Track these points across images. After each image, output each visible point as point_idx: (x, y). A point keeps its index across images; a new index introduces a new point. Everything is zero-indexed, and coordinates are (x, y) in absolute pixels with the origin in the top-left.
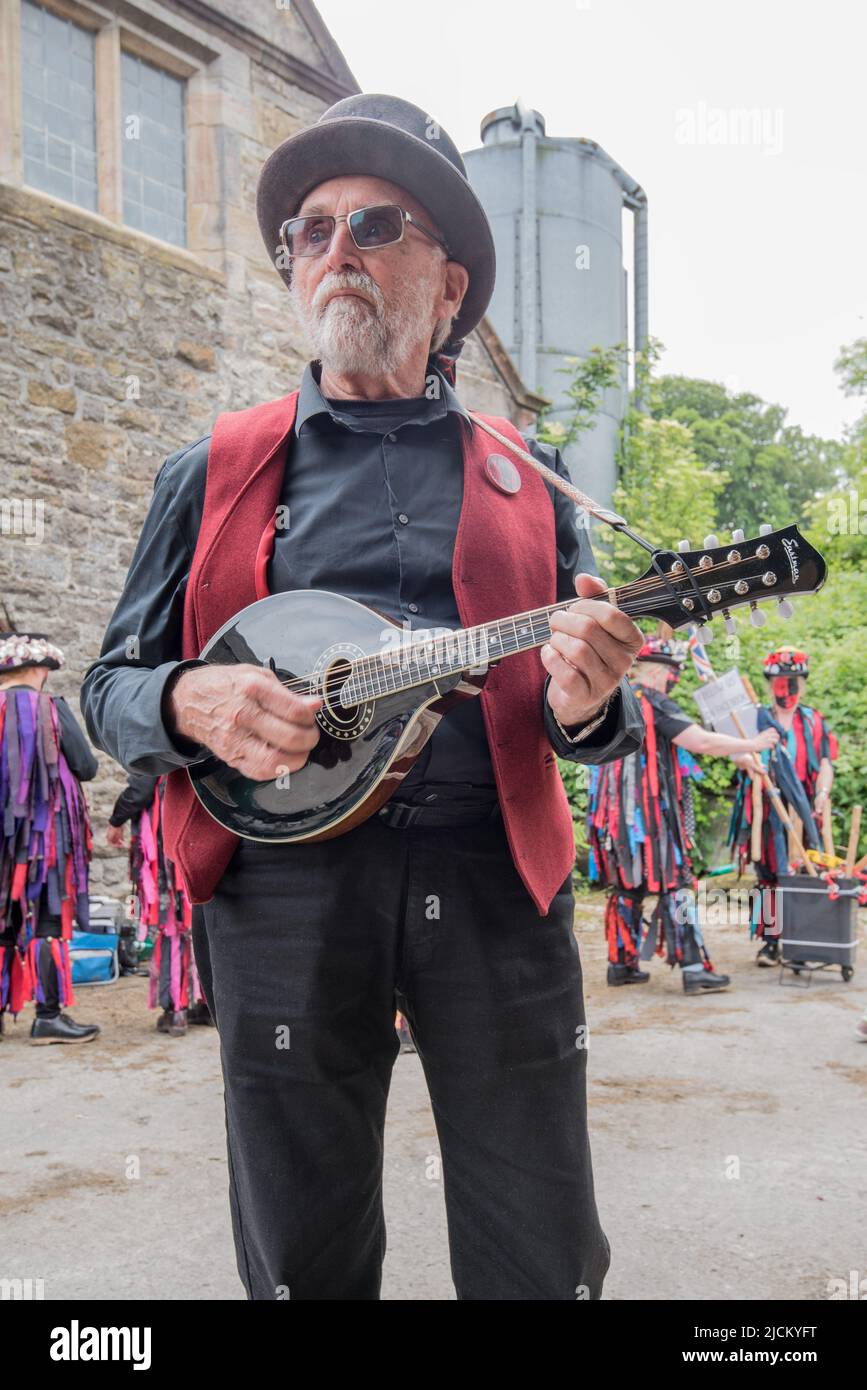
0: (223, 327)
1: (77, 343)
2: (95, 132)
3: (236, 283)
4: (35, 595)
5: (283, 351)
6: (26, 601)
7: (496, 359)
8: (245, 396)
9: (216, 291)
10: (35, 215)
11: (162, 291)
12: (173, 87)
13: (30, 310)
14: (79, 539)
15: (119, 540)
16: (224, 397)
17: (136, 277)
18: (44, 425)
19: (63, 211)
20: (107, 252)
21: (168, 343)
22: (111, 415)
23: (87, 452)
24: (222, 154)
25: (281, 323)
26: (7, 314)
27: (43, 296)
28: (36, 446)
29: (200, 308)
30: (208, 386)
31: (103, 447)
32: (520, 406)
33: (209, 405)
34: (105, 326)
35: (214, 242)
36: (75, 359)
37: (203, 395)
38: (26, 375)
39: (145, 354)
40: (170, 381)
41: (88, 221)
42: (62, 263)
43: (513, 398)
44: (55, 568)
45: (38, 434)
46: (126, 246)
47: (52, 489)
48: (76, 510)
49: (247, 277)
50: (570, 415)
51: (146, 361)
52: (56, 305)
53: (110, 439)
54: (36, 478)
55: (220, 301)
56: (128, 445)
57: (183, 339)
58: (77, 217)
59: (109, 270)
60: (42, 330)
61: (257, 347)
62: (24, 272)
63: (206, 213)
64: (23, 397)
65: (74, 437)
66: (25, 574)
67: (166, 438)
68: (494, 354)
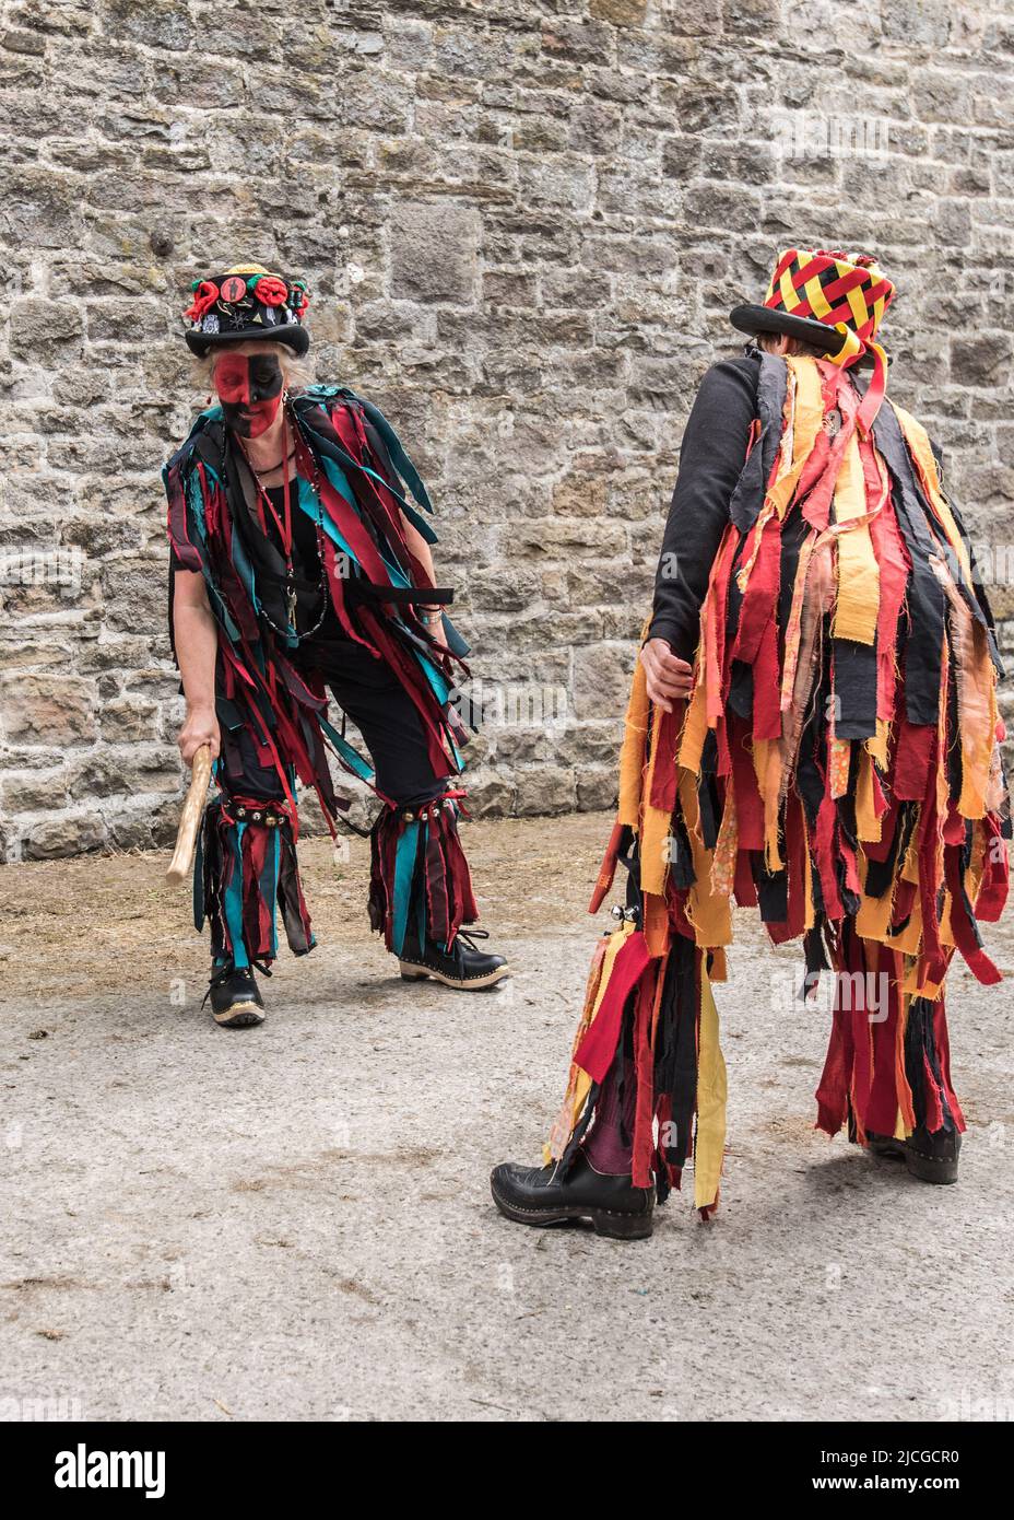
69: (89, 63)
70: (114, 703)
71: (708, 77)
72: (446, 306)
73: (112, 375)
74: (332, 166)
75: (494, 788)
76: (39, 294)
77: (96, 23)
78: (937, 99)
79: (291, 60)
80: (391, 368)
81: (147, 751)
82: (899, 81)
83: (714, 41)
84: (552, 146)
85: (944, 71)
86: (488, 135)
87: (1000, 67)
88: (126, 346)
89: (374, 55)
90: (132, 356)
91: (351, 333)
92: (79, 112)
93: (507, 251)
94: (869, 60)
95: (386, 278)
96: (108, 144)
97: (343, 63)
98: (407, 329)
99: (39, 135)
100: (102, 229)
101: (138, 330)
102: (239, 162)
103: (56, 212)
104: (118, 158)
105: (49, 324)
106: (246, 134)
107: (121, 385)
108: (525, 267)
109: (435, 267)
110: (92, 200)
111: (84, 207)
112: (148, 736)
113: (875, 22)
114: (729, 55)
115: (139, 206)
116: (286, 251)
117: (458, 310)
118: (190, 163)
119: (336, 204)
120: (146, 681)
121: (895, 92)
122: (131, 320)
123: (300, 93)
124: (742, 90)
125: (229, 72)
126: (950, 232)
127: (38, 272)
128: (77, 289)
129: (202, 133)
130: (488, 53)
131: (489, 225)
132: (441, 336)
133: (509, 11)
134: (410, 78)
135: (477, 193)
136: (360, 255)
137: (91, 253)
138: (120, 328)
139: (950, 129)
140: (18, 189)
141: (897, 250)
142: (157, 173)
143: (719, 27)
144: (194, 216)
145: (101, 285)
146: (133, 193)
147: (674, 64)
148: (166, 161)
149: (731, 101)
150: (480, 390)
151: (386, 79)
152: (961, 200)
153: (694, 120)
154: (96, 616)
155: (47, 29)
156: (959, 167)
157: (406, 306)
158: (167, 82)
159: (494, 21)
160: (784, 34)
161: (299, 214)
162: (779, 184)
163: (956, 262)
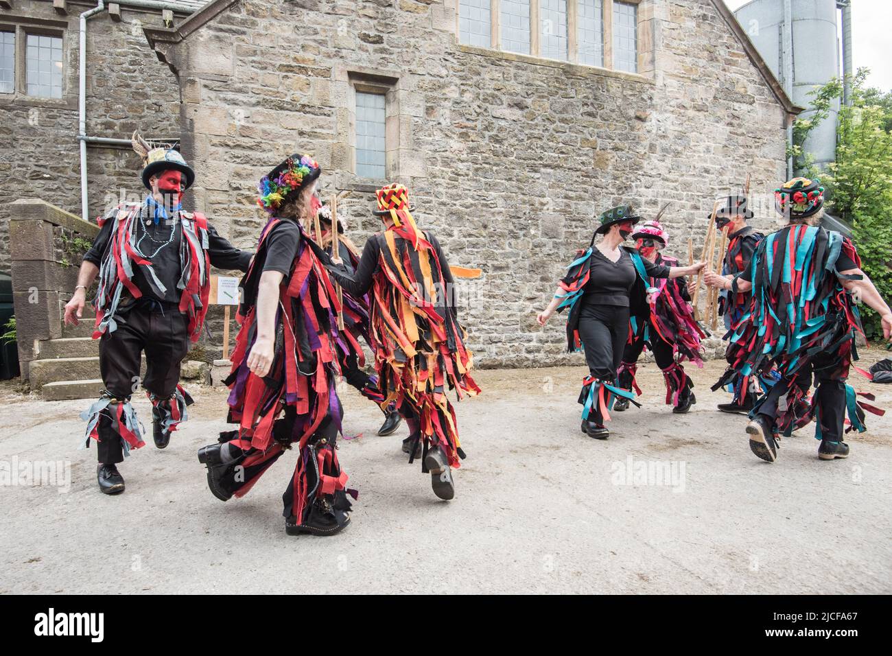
0: (654, 102)
1: (598, 120)
2: (602, 35)
3: (659, 83)
4: (582, 221)
5: (679, 107)
6: (578, 224)
7: (777, 93)
8: (663, 129)
9: (652, 88)
10: (584, 74)
11: (630, 93)
12: (632, 9)
13: (581, 111)
14: (598, 197)
15: (612, 196)
16: (654, 131)
17: (620, 89)
18: (586, 155)
19: (594, 69)
20: (610, 81)
21: (632, 113)
22: (610, 147)
23: (601, 162)
24: (653, 30)
25: (678, 96)
26: (573, 114)
27: (586, 104)
28: (583, 163)
29: (645, 97)
30: (647, 128)
31: (607, 160)
32: (788, 112)
33: (648, 136)
34: (608, 111)
35: (650, 67)
36: (597, 127)
37: (646, 133)
38: (580, 136)
39: (623, 119)
40: (632, 128)
41: (602, 71)
42: (593, 90)
43: (785, 109)
44: (589, 210)
45: (584, 158)
46: (616, 77)
47: (588, 179)
48: (597, 187)
49: (664, 79)
50: (813, 113)
51: (623, 122)
52: (590, 107)
53: (609, 156)
54: (582, 176)
55: (652, 91)
56: (616, 157)
57: (638, 111)
58: (598, 70)
59: (610, 88)
60: (586, 118)
61: (668, 107)
62: (579, 97)
63: (647, 57)
64: (579, 144)
65: (596, 157)
66: (578, 213)
67: (631, 152)
68: (776, 90)
69: (469, 183)
70: (471, 335)
71: (624, 181)
72: (555, 240)
73: (472, 257)
74: (527, 206)
75: (564, 359)
76: (456, 238)
77: (471, 173)
78: (686, 186)
79: (518, 180)
80: (540, 255)
81: (478, 346)
82: (676, 181)
83: (626, 172)
84: (583, 199)
85: (688, 178)
86: (566, 197)
87: (703, 177)
88: (476, 250)
89: (538, 178)
90: (477, 252)
91: (531, 247)
92: (466, 194)
93: (571, 226)
94: (668, 176)
95: (540, 233)
96: (473, 202)
97: (530, 181)
98: (545, 245)
99: (457, 200)
100: (471, 222)
101: (478, 246)
102: (504, 205)
103: (460, 218)
104: (475, 205)
105: (458, 245)
106: (506, 199)
107: (475, 259)
108: (575, 230)
109: (552, 230)
110: (469, 215)
111: (467, 217)
112: (479, 343)
113: (670, 166)
114: (630, 175)
115: (480, 216)
116: (515, 227)
117: (558, 241)
118: (492, 206)
119: (528, 215)
120: (479, 330)
121: (674, 184)
122: (477, 244)
123: (520, 188)
124: (633, 184)
125: (502, 184)
126: (689, 220)
127: (456, 233)
128: (465, 237)
129: (495, 199)
130: (567, 177)
131: (566, 220)
132: (554, 247)
133: (573, 166)
134: (547, 184)
135: (564, 212)
136: (534, 227)
137: (468, 228)
138: (474, 246)
139: (690, 193)
140: (451, 213)
141: (674, 225)
142: (484, 208)
143: (628, 169)
144: (493, 218)
145: (470, 235)
146: (478, 213)
147: (616, 178)
148: (487, 205)
149: (631, 187)
150: (563, 260)
151: (541, 184)
152: (692, 212)
153: (621, 192)
154: (467, 314)
155: (459, 175)
156: (692, 203)
157: (545, 240)
158: (487, 186)
159: (569, 169)
160: (645, 170)
161: (519, 218)
162: (643, 208)
163: (690, 228)
